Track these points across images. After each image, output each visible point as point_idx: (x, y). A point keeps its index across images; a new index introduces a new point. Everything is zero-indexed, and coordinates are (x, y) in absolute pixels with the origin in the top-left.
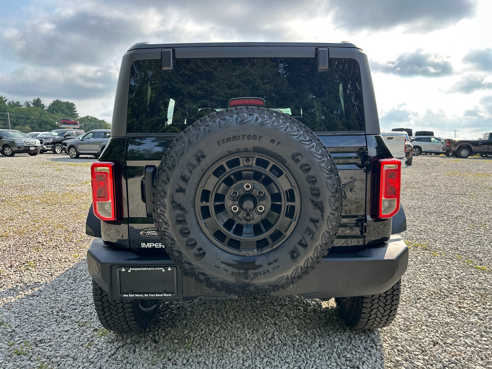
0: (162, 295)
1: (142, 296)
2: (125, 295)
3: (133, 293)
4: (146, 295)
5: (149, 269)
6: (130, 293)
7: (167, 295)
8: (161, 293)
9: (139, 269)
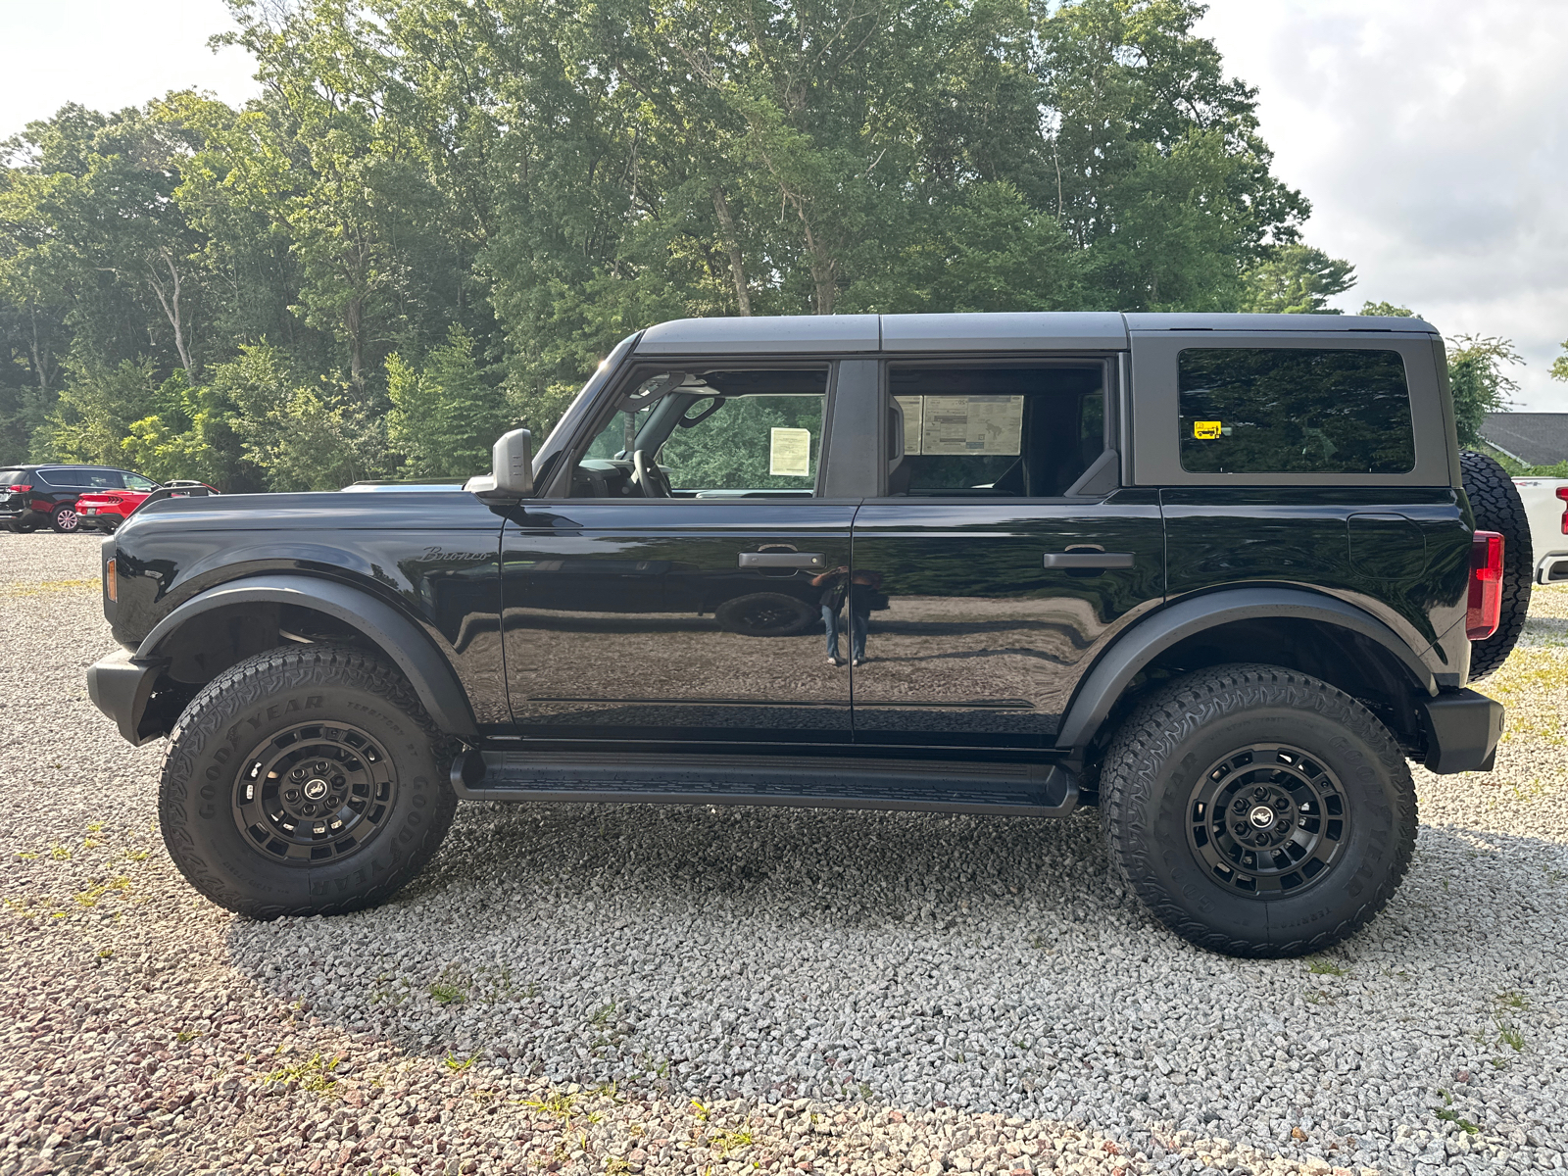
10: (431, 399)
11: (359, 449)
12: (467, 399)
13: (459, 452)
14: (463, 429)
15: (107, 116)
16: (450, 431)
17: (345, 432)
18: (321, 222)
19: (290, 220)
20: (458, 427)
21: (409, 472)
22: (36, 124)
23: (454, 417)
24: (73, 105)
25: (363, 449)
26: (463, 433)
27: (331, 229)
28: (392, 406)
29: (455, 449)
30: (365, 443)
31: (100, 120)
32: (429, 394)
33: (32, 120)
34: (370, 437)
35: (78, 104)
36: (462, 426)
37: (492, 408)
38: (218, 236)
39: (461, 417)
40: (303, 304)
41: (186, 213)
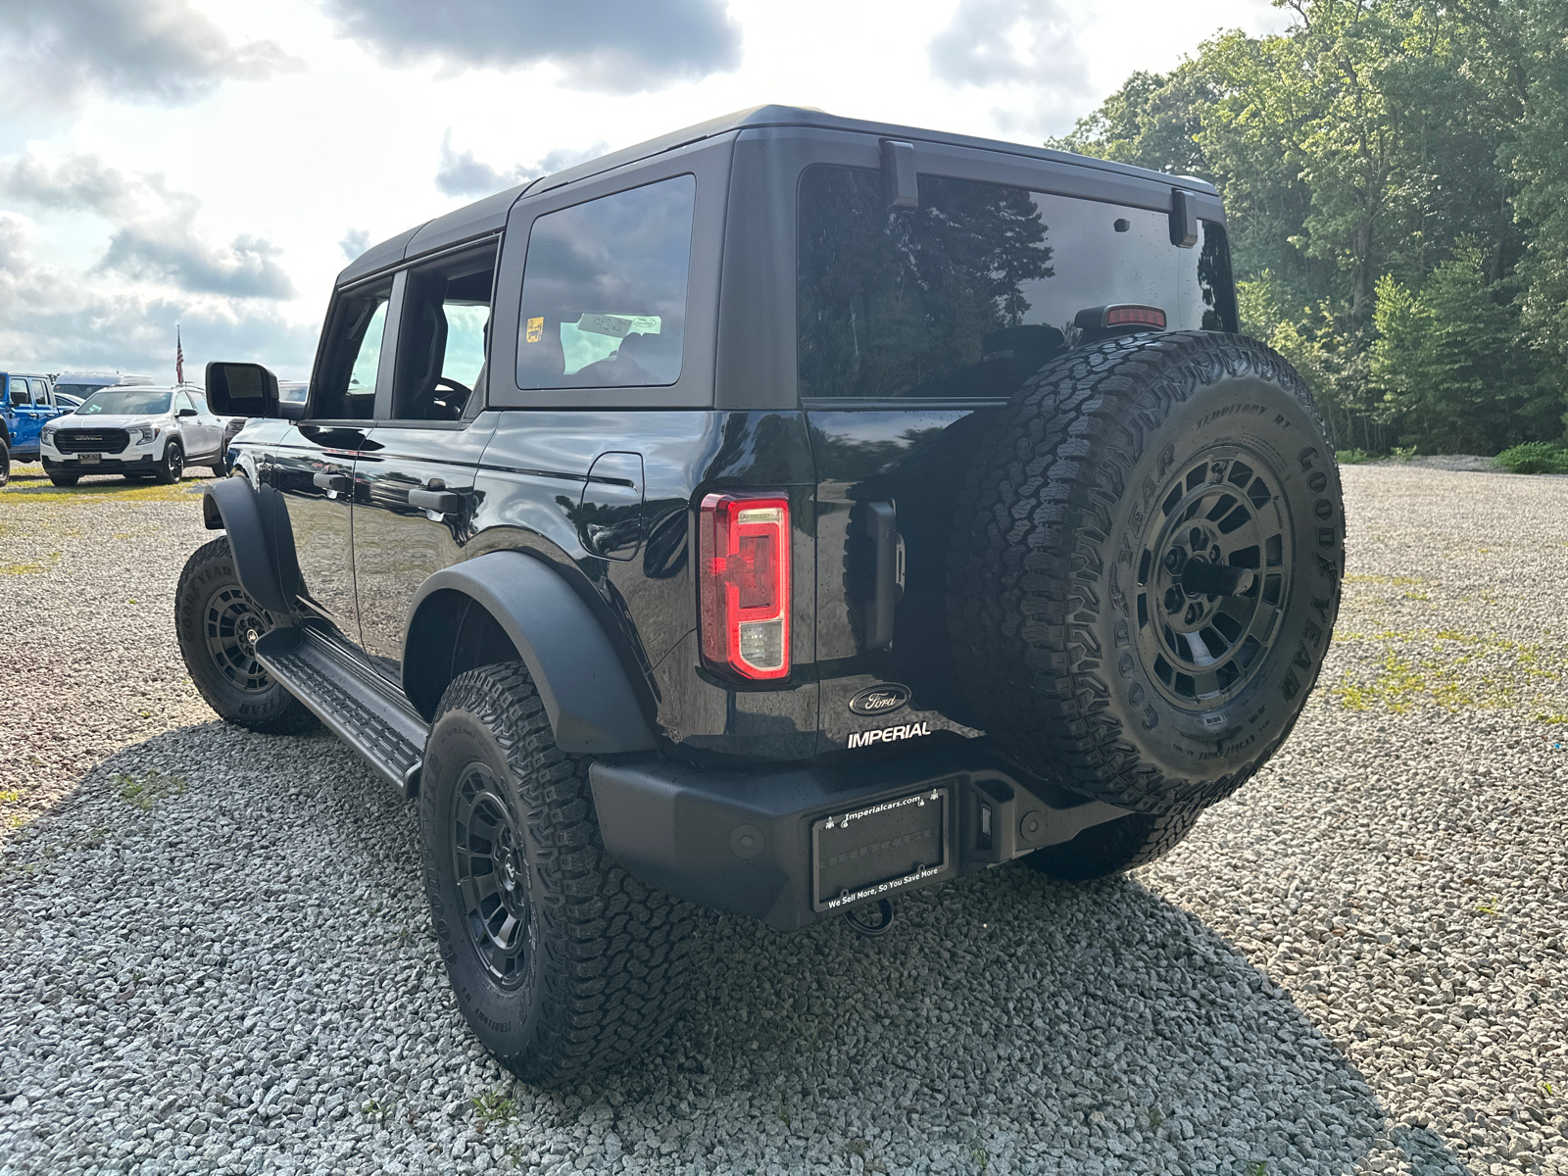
0: (917, 877)
1: (872, 892)
2: (832, 904)
3: (851, 892)
4: (882, 888)
5: (890, 806)
6: (845, 894)
7: (930, 873)
8: (913, 872)
9: (866, 813)
10: (1422, 324)
11: (1338, 384)
12: (1466, 321)
13: (1446, 385)
14: (1456, 358)
15: (1166, 77)
16: (1439, 360)
17: (1328, 366)
18: (1335, 142)
19: (1303, 146)
20: (1450, 355)
21: (1389, 409)
22: (1110, 99)
23: (1448, 344)
24: (1139, 74)
25: (1344, 385)
26: (1456, 362)
27: (1347, 148)
28: (1379, 336)
29: (1442, 382)
30: (1349, 378)
31: (1159, 83)
32: (1421, 319)
33: (1107, 97)
34: (1356, 371)
35: (1142, 71)
36: (1456, 354)
37: (1499, 330)
38: (1238, 176)
39: (1456, 344)
40: (1306, 233)
41: (1211, 158)
